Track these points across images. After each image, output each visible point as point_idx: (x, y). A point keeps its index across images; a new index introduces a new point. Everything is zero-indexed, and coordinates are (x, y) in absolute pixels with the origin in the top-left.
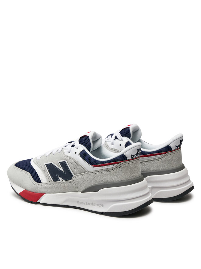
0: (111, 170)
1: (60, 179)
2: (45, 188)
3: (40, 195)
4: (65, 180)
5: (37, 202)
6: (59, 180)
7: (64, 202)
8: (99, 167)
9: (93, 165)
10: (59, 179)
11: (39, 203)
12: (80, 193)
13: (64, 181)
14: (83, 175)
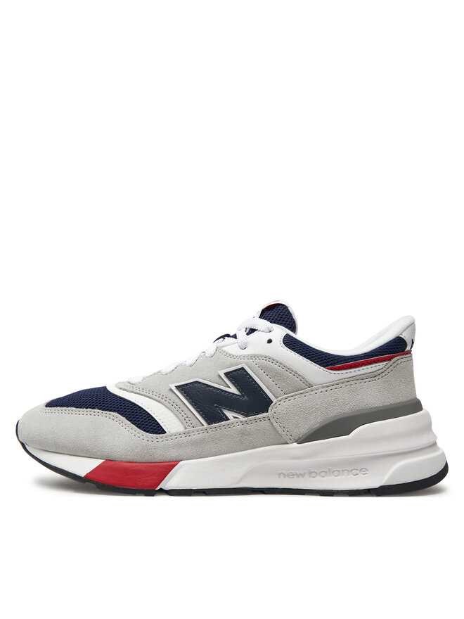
0: (374, 376)
1: (229, 414)
2: (179, 445)
3: (166, 468)
4: (246, 416)
5: (157, 489)
6: (227, 417)
7: (241, 479)
8: (346, 369)
9: (328, 365)
10: (225, 415)
11: (162, 492)
12: (295, 444)
13: (242, 418)
14: (303, 395)
